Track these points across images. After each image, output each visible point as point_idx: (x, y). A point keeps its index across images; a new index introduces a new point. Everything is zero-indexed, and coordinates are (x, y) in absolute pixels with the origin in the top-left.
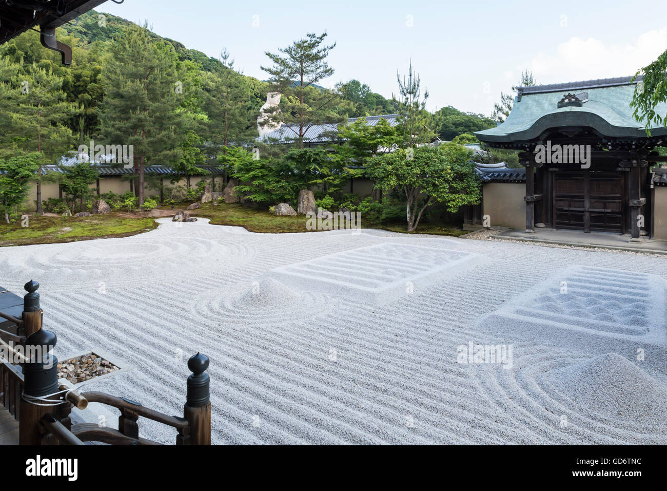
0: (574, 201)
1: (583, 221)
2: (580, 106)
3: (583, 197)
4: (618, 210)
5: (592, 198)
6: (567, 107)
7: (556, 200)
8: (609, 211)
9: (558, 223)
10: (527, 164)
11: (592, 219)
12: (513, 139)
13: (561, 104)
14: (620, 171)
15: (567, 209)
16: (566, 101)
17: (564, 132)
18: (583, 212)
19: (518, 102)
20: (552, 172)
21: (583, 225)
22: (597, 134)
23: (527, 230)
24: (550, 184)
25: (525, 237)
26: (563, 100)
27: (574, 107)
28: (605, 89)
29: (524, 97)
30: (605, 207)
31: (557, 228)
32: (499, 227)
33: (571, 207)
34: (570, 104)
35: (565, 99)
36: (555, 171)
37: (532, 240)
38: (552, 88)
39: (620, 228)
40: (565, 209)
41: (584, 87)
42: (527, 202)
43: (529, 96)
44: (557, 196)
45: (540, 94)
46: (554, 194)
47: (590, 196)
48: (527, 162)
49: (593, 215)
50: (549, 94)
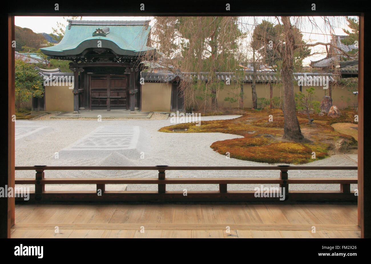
0: (102, 92)
1: (106, 104)
2: (105, 36)
3: (106, 90)
4: (124, 97)
5: (111, 90)
6: (98, 36)
7: (92, 92)
8: (120, 97)
9: (92, 106)
10: (75, 70)
11: (112, 102)
12: (66, 54)
13: (95, 34)
14: (126, 74)
15: (98, 97)
16: (97, 32)
17: (96, 51)
18: (106, 98)
19: (69, 29)
20: (89, 75)
21: (106, 107)
22: (114, 53)
23: (74, 112)
24: (88, 82)
25: (73, 116)
26: (95, 32)
27: (101, 37)
28: (118, 26)
29: (72, 27)
30: (118, 95)
31: (92, 109)
32: (56, 112)
33: (100, 96)
34: (99, 35)
35: (97, 31)
36: (91, 74)
37: (78, 117)
38: (89, 23)
39: (126, 106)
40: (96, 97)
41: (107, 24)
42: (74, 94)
43: (76, 26)
44: (92, 90)
45: (82, 26)
46: (90, 89)
47: (110, 89)
48: (75, 69)
49: (112, 100)
50: (87, 26)
